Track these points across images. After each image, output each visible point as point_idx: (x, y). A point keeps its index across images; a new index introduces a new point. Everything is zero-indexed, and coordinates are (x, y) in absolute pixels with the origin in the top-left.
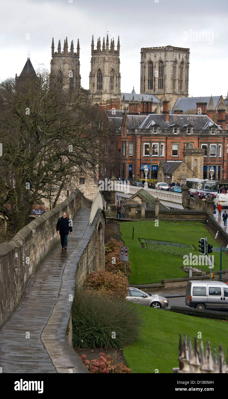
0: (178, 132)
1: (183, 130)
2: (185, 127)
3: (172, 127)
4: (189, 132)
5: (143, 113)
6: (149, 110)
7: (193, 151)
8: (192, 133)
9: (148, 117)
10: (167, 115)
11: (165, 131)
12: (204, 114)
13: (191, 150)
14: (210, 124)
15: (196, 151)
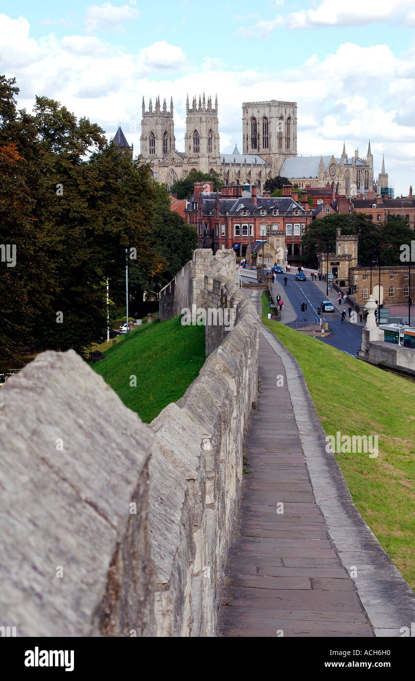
0: (265, 213)
1: (269, 212)
2: (272, 209)
3: (260, 209)
4: (275, 214)
5: (234, 196)
6: (239, 194)
7: (275, 233)
8: (278, 214)
9: (237, 200)
10: (255, 198)
11: (254, 213)
12: (289, 196)
13: (275, 231)
14: (294, 206)
15: (278, 232)
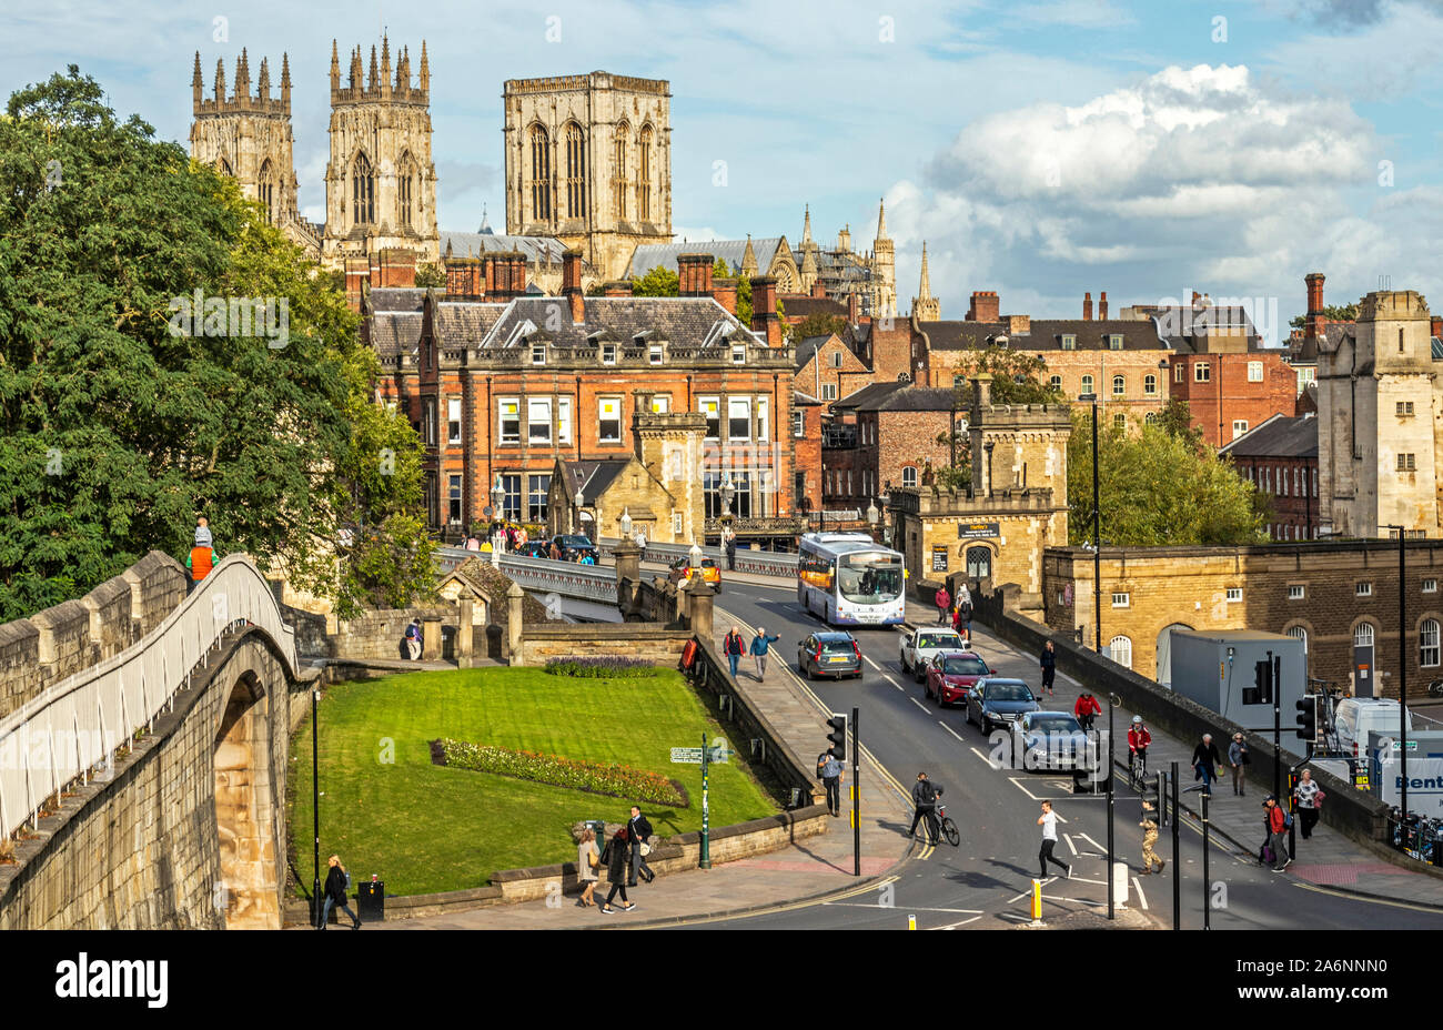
0: (619, 356)
1: (635, 350)
2: (642, 341)
3: (594, 342)
4: (655, 358)
5: (495, 294)
6: (515, 284)
7: (665, 422)
8: (665, 359)
9: (509, 307)
10: (577, 300)
11: (574, 355)
12: (705, 294)
13: (661, 417)
14: (727, 328)
15: (678, 421)
